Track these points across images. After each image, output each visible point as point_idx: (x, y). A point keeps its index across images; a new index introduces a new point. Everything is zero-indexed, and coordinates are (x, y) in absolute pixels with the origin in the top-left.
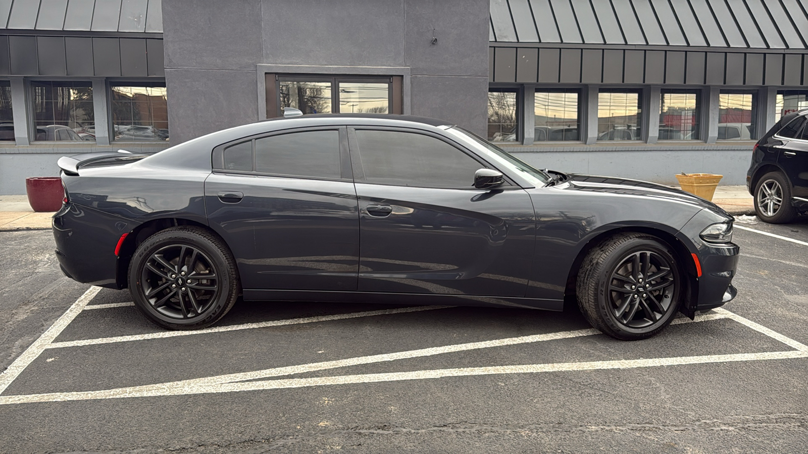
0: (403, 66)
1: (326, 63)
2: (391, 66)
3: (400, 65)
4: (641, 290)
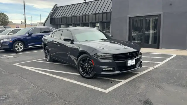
0: (161, 12)
2: (158, 12)
4: (87, 67)
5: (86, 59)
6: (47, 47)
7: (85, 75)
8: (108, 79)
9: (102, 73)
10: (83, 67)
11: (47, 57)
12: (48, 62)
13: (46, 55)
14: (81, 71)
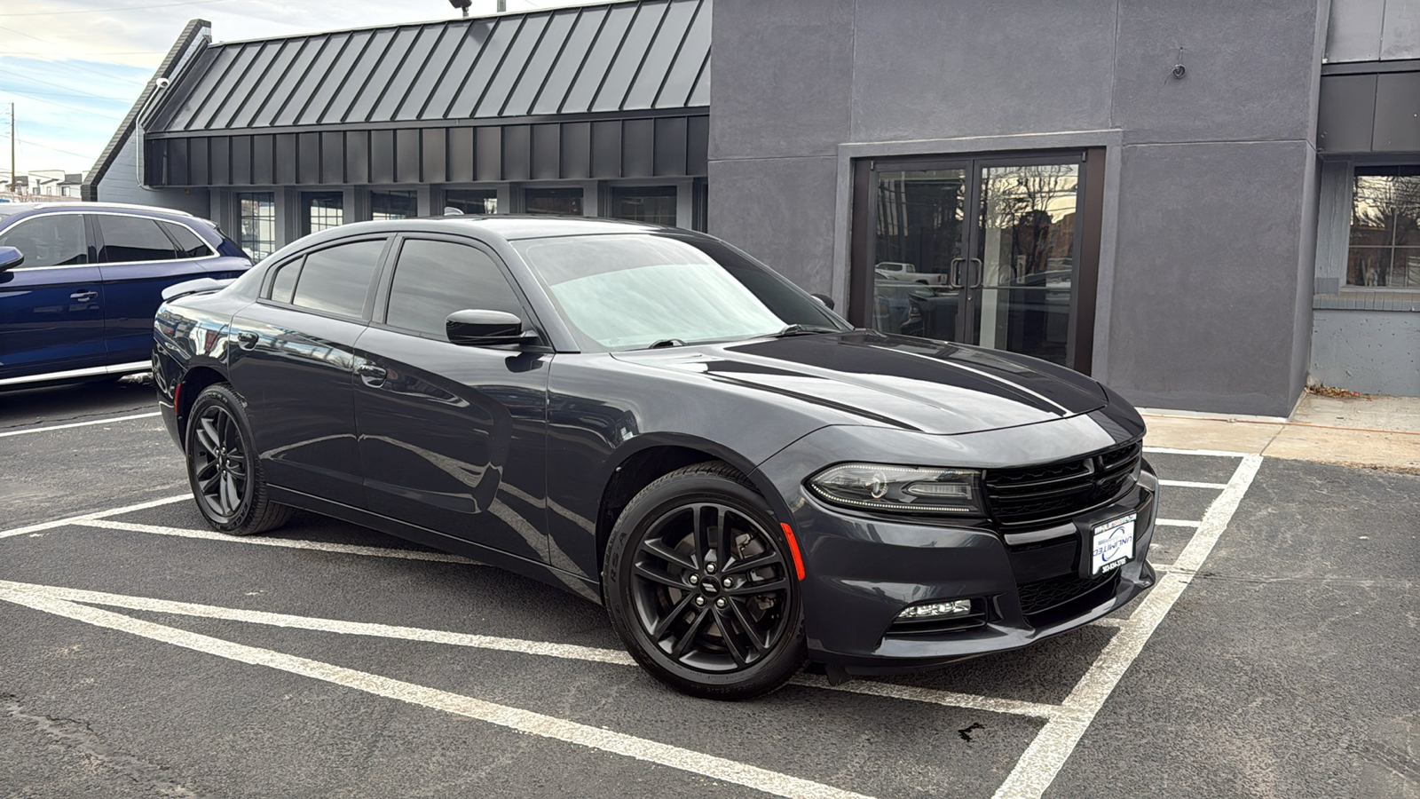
0: (1107, 128)
1: (955, 133)
2: (1081, 130)
3: (1101, 126)
4: (709, 587)
5: (710, 514)
6: (214, 389)
7: (693, 665)
8: (905, 694)
9: (892, 648)
10: (665, 587)
11: (214, 490)
12: (223, 529)
13: (201, 467)
14: (651, 629)
